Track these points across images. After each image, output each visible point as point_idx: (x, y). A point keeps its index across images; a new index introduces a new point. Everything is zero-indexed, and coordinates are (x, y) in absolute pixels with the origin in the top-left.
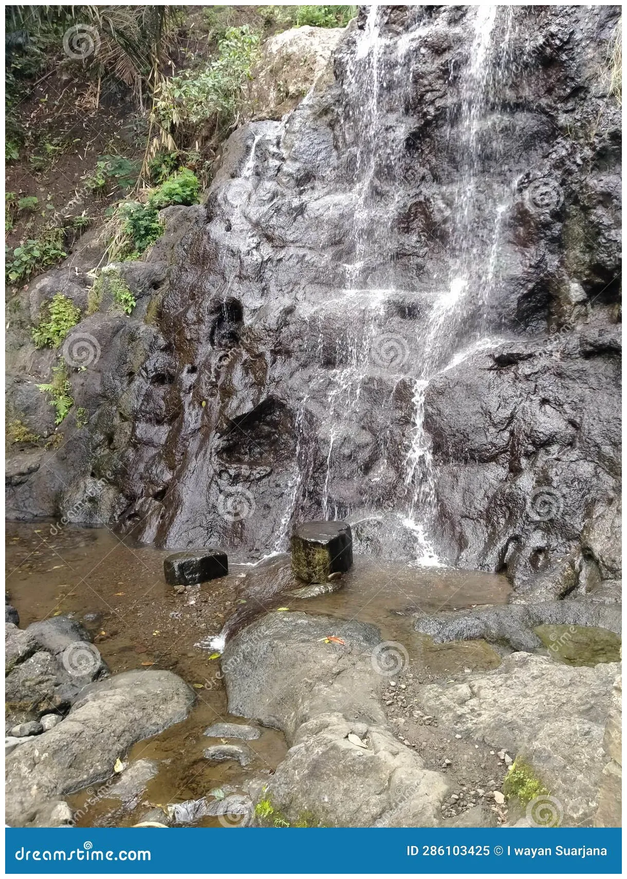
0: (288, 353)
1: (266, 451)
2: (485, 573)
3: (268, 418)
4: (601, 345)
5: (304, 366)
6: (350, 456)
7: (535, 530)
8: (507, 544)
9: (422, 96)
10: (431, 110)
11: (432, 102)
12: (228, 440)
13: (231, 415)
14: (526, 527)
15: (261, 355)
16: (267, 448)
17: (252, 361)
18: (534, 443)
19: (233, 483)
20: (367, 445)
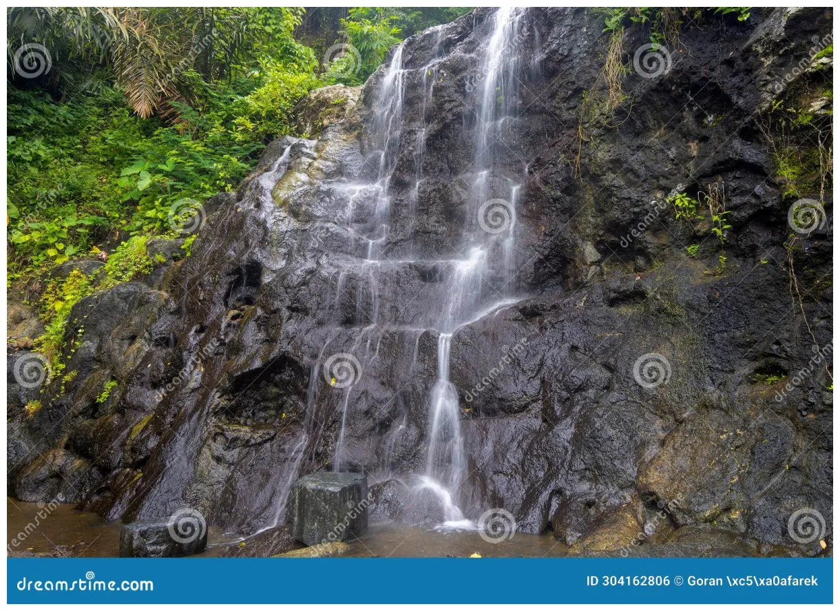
0: (306, 311)
1: (271, 416)
2: (526, 534)
3: (277, 378)
4: (625, 291)
5: (320, 323)
6: (367, 413)
7: (580, 480)
8: (550, 499)
9: (442, 104)
10: (450, 116)
11: (450, 110)
12: (229, 400)
13: (236, 371)
14: (570, 478)
15: (277, 311)
16: (273, 412)
17: (266, 317)
18: (568, 389)
19: (229, 448)
20: (387, 399)
